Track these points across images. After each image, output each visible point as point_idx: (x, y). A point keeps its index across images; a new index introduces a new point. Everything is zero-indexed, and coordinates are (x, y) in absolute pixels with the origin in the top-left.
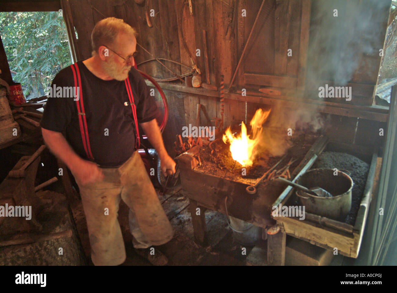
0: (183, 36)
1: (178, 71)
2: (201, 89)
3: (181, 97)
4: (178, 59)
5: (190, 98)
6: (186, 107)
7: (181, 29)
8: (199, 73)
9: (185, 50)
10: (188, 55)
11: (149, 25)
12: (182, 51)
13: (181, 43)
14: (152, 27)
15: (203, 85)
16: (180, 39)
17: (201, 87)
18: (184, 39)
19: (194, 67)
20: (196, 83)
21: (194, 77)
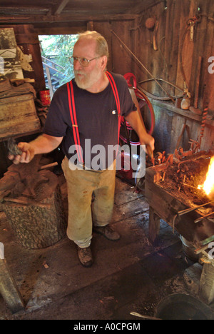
0: (181, 61)
1: (172, 92)
2: (188, 112)
3: (171, 115)
4: (175, 81)
5: (178, 117)
6: (173, 125)
7: (181, 54)
8: (189, 96)
9: (181, 74)
10: (183, 79)
11: (155, 48)
12: (179, 74)
13: (179, 67)
14: (157, 50)
15: (191, 108)
16: (179, 63)
17: (188, 110)
18: (182, 64)
19: (186, 91)
20: (184, 105)
21: (184, 100)
